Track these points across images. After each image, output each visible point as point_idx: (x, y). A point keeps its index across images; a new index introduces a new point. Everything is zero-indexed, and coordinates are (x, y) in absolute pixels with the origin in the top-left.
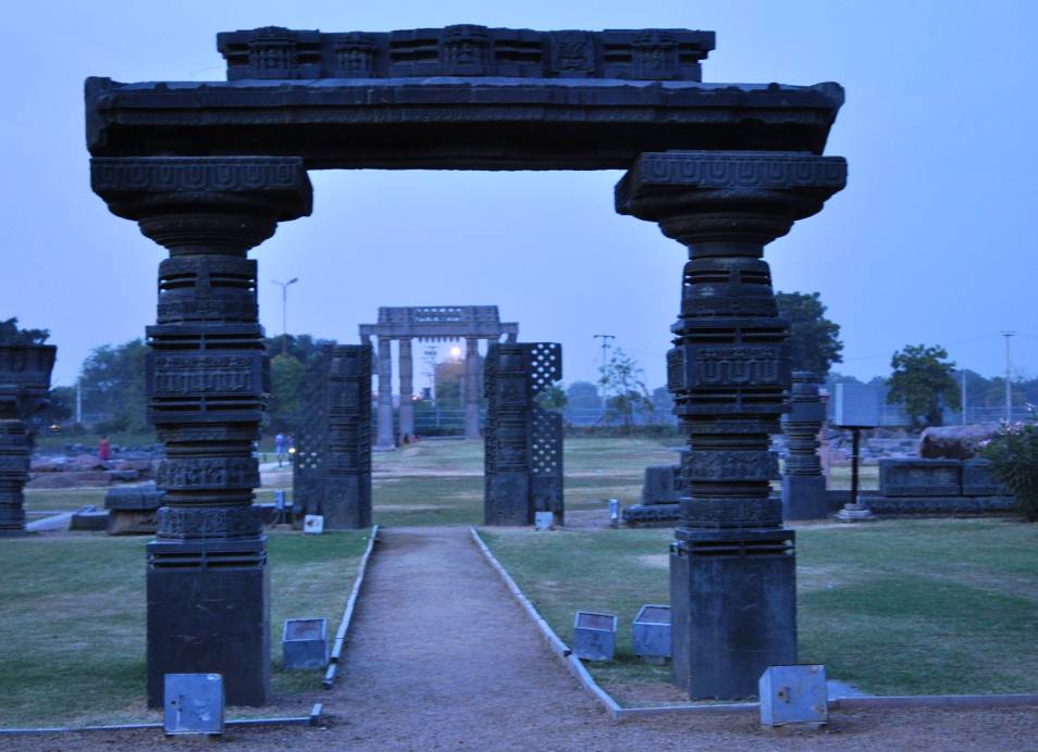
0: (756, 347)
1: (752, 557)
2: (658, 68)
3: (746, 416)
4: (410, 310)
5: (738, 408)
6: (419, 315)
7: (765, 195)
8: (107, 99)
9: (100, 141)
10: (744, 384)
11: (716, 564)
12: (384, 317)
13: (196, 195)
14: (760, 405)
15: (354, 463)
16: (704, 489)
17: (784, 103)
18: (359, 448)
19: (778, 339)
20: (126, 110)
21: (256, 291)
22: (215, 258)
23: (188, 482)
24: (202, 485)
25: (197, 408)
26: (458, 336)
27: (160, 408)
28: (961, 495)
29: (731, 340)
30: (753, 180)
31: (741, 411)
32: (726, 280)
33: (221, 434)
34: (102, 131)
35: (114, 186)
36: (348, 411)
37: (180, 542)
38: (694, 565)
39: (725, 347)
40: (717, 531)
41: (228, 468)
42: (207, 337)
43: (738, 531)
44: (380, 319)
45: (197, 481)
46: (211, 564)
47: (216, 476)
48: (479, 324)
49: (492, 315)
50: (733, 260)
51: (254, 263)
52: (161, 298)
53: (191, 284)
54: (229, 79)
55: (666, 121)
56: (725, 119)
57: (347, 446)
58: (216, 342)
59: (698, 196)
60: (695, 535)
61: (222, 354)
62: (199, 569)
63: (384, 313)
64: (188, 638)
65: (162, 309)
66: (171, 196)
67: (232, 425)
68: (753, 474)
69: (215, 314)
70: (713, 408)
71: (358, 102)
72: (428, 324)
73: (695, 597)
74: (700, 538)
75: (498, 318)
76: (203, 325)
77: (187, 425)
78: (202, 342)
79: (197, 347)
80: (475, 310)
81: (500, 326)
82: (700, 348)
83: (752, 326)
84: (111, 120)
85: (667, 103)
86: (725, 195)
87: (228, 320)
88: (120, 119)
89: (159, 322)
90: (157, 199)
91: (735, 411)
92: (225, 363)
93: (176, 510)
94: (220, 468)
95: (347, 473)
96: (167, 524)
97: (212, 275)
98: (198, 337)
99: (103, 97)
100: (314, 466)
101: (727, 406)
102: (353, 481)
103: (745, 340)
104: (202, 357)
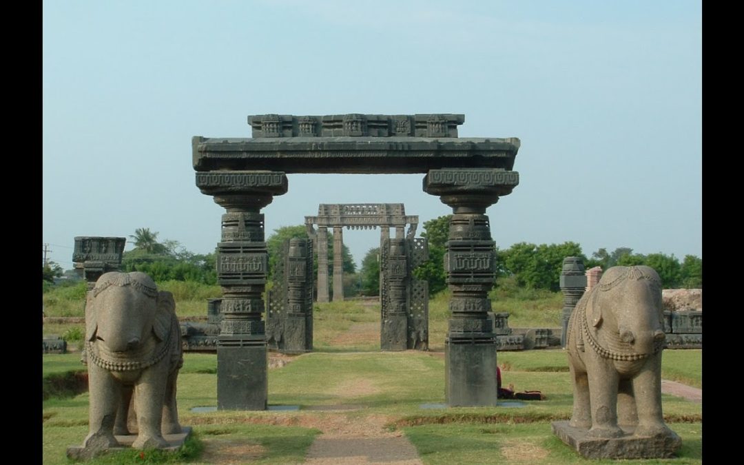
0: (480, 254)
1: (478, 345)
2: (438, 132)
3: (475, 283)
4: (341, 207)
5: (472, 280)
6: (347, 210)
7: (483, 188)
8: (202, 147)
9: (199, 163)
10: (474, 269)
11: (461, 347)
12: (323, 212)
13: (240, 188)
14: (481, 279)
15: (303, 310)
16: (458, 315)
17: (492, 148)
18: (305, 301)
19: (489, 250)
20: (210, 152)
21: (264, 227)
22: (247, 214)
23: (235, 310)
24: (241, 311)
25: (239, 278)
26: (375, 226)
27: (224, 278)
28: (671, 333)
29: (469, 250)
30: (477, 182)
31: (473, 281)
32: (468, 224)
33: (249, 289)
34: (200, 160)
35: (206, 184)
36: (300, 278)
37: (231, 335)
38: (452, 347)
39: (466, 253)
40: (462, 333)
41: (251, 303)
42: (244, 248)
43: (471, 333)
44: (320, 213)
45: (239, 309)
46: (244, 345)
47: (247, 307)
48: (390, 217)
49: (400, 210)
50: (471, 215)
51: (263, 215)
52: (223, 231)
53: (237, 225)
54: (253, 137)
55: (440, 156)
56: (466, 155)
57: (299, 300)
58: (247, 250)
59: (453, 189)
60: (453, 335)
61: (249, 255)
62: (240, 347)
63: (323, 208)
64: (234, 376)
65: (223, 236)
66: (229, 188)
67: (253, 286)
68: (478, 309)
69: (246, 238)
70: (461, 280)
71: (308, 149)
72: (354, 217)
73: (453, 362)
74: (454, 337)
75: (403, 213)
76: (241, 242)
77: (235, 285)
78: (241, 250)
79: (239, 252)
80: (388, 207)
81: (406, 218)
82: (455, 253)
83: (478, 244)
84: (204, 155)
85: (440, 148)
86: (466, 188)
87: (252, 240)
88: (208, 155)
89: (222, 241)
90: (223, 190)
91: (470, 281)
92: (251, 260)
93: (230, 322)
94: (248, 304)
95: (298, 316)
96: (225, 328)
97: (246, 221)
98: (240, 248)
99: (201, 146)
100: (278, 311)
101: (467, 279)
102: (302, 321)
103: (475, 250)
104: (241, 256)
